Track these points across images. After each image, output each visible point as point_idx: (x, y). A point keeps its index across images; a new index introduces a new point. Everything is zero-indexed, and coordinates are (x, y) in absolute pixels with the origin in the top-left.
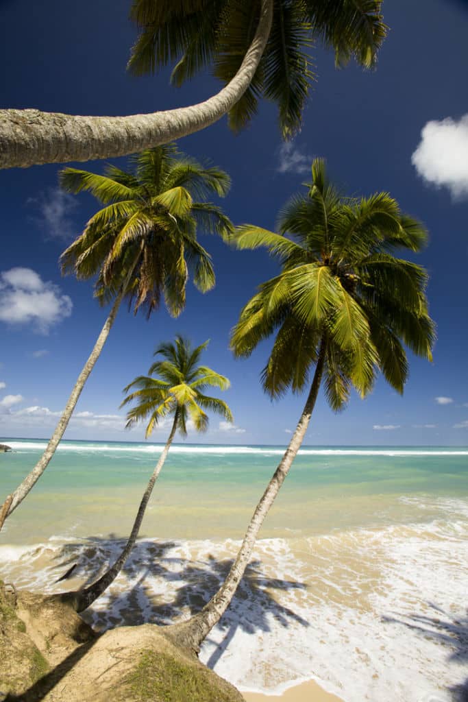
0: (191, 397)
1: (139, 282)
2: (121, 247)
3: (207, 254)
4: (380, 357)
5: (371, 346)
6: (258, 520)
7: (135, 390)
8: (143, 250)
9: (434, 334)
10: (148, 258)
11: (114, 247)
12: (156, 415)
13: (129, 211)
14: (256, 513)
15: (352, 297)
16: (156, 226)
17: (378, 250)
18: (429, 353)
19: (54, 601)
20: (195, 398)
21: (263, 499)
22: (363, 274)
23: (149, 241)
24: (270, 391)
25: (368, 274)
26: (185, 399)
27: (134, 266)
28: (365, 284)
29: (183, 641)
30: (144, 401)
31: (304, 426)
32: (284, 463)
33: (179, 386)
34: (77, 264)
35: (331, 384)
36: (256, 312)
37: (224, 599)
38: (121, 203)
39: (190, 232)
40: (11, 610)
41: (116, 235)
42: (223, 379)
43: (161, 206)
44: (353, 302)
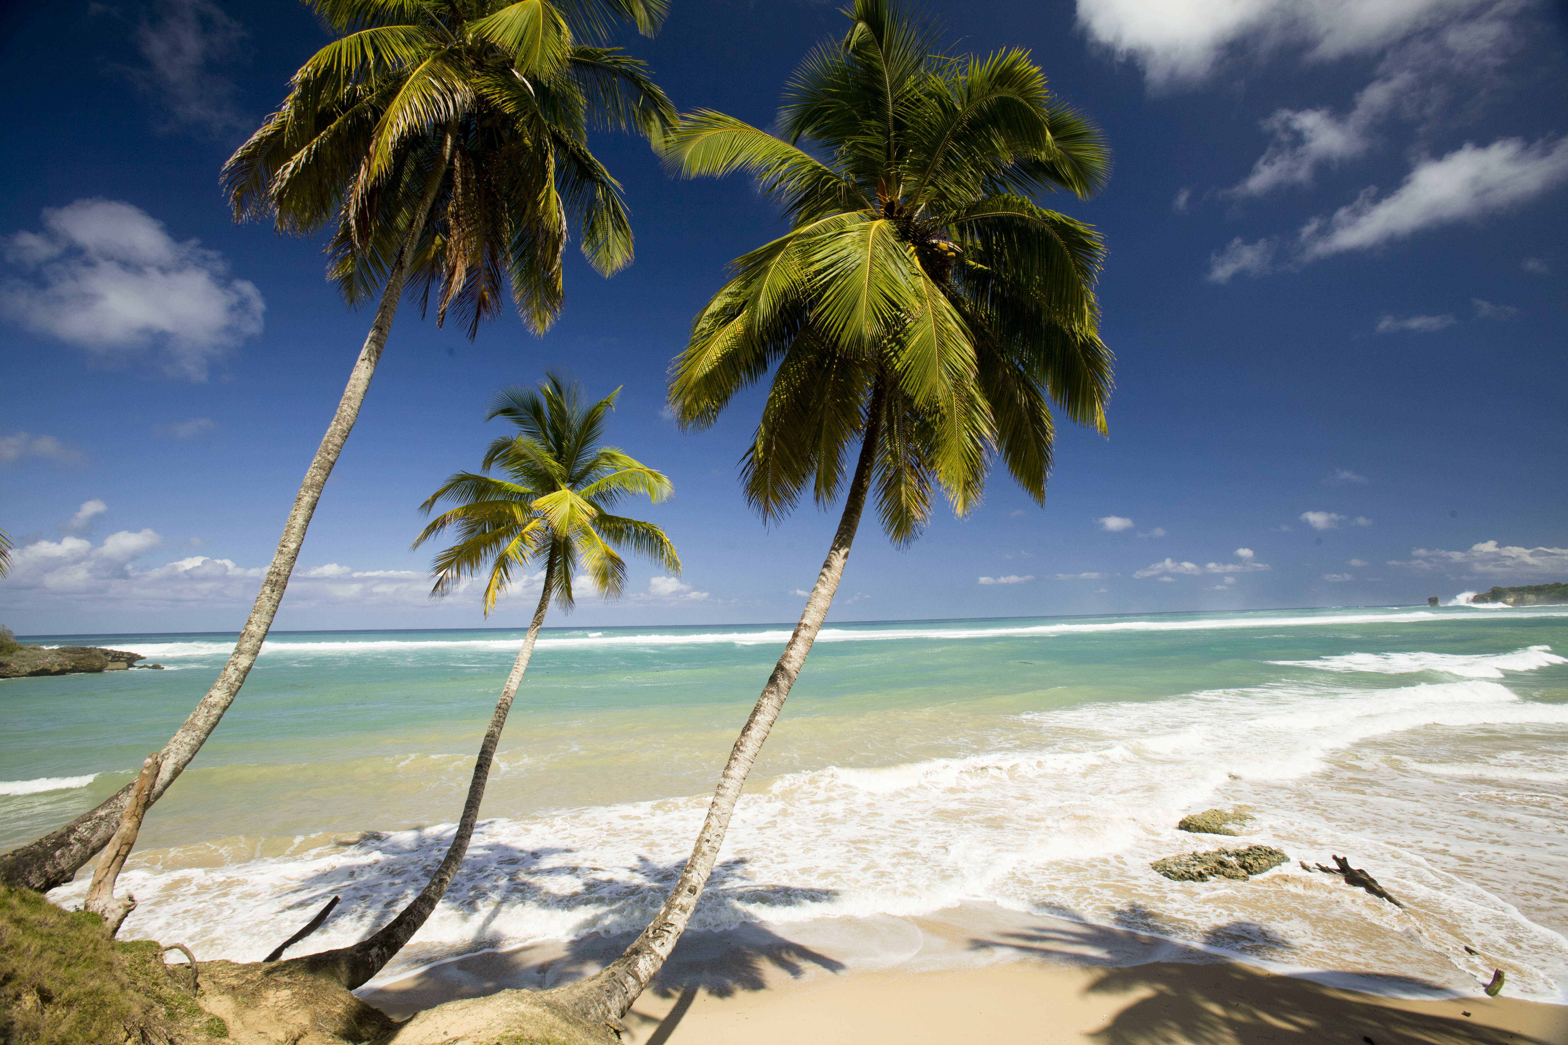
0: (585, 518)
1: (445, 243)
2: (390, 149)
3: (613, 181)
4: (997, 425)
5: (980, 400)
6: (738, 771)
7: (449, 506)
8: (451, 162)
9: (1108, 377)
10: (465, 183)
11: (372, 148)
12: (503, 563)
13: (406, 53)
14: (732, 758)
15: (944, 292)
16: (480, 99)
17: (999, 187)
18: (1100, 418)
19: (290, 973)
20: (594, 523)
21: (747, 728)
22: (969, 243)
23: (466, 139)
24: (762, 500)
25: (978, 241)
26: (570, 523)
27: (429, 201)
28: (972, 263)
29: (586, 1014)
30: (472, 531)
31: (833, 575)
32: (792, 652)
33: (554, 495)
34: (274, 190)
35: (892, 486)
36: (726, 323)
37: (670, 929)
38: (383, 29)
39: (570, 121)
40: (188, 998)
41: (377, 119)
42: (656, 476)
43: (492, 48)
44: (944, 303)
